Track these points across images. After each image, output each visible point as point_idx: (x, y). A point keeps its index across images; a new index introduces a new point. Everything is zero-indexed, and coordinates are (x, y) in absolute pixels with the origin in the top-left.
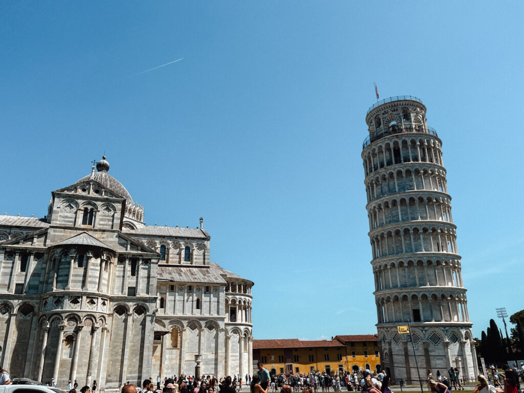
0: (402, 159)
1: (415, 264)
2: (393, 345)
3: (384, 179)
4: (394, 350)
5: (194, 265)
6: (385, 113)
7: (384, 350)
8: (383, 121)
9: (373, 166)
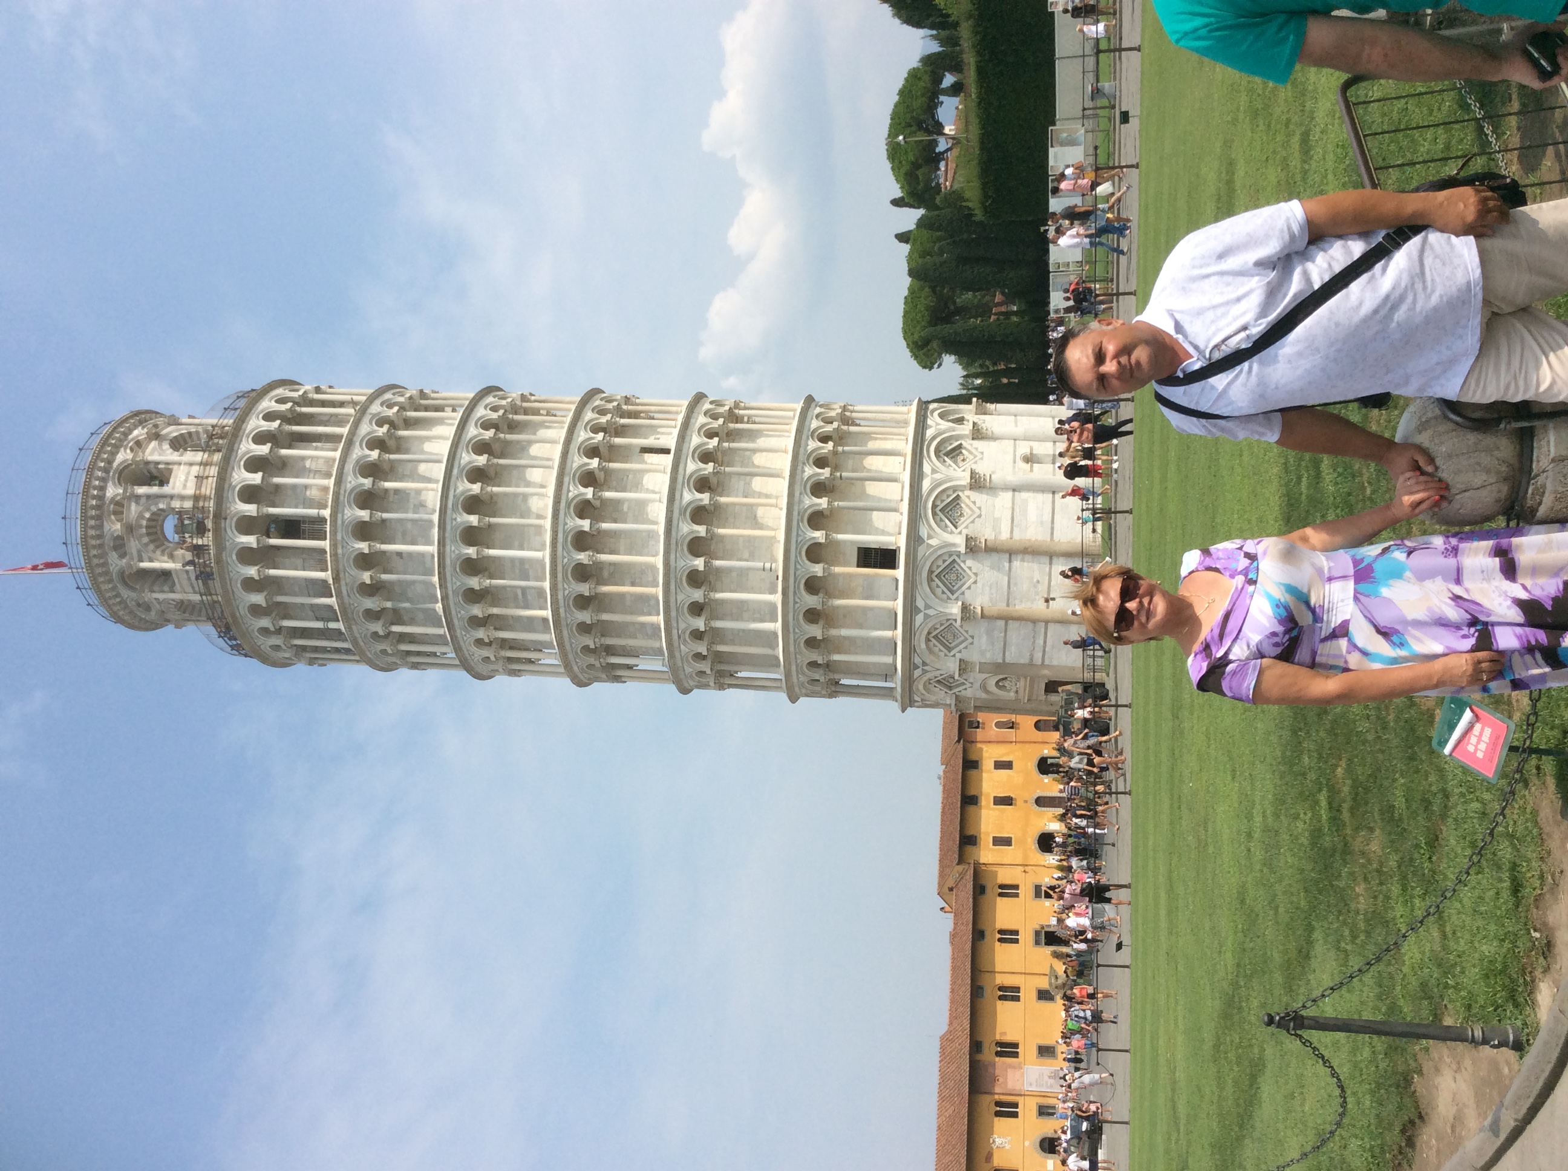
0: (313, 512)
1: (701, 530)
2: (973, 657)
3: (372, 589)
4: (988, 655)
6: (119, 545)
7: (987, 692)
8: (151, 560)
9: (319, 625)
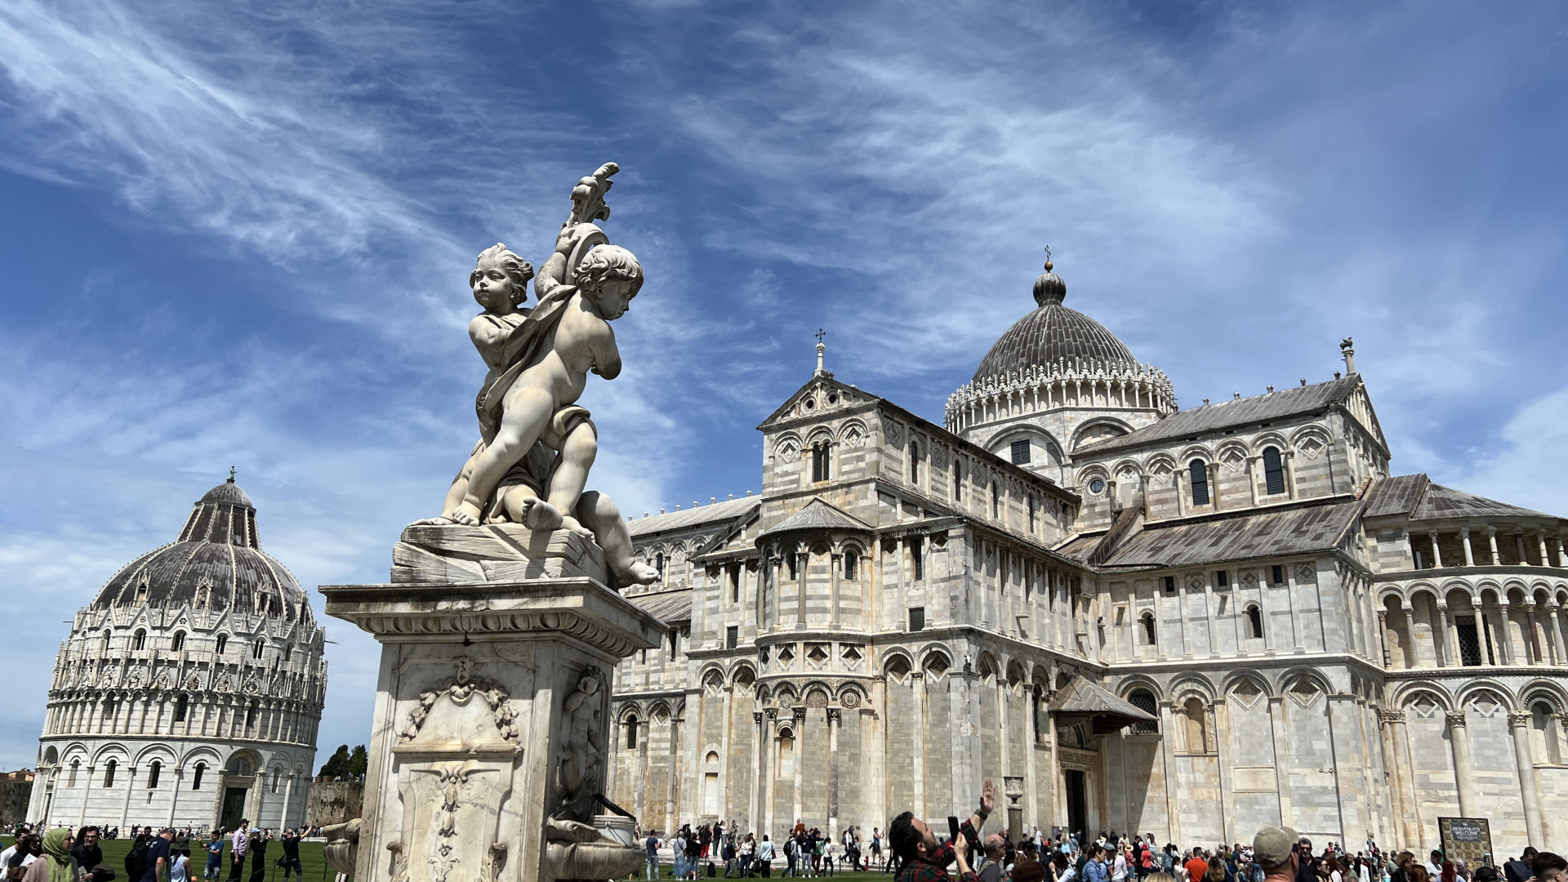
5: (1297, 500)
